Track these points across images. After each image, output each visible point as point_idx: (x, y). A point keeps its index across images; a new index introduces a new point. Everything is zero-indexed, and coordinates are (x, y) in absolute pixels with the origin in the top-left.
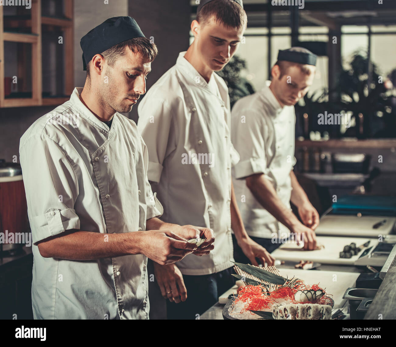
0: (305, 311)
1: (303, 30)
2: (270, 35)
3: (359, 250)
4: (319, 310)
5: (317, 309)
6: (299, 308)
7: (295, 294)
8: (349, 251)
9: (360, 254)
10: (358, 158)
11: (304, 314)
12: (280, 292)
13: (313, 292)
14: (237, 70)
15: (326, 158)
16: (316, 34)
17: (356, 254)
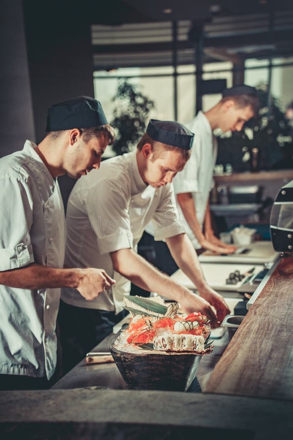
0: (181, 341)
1: (207, 67)
2: (175, 75)
3: (243, 277)
4: (193, 341)
5: (191, 340)
6: (175, 338)
7: (174, 324)
8: (235, 277)
9: (244, 280)
10: (252, 190)
11: (179, 344)
12: (161, 322)
13: (190, 323)
14: (147, 110)
15: (222, 191)
16: (218, 71)
17: (240, 280)
